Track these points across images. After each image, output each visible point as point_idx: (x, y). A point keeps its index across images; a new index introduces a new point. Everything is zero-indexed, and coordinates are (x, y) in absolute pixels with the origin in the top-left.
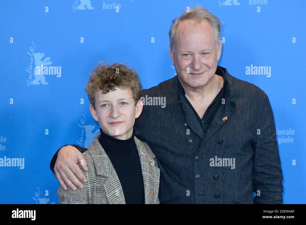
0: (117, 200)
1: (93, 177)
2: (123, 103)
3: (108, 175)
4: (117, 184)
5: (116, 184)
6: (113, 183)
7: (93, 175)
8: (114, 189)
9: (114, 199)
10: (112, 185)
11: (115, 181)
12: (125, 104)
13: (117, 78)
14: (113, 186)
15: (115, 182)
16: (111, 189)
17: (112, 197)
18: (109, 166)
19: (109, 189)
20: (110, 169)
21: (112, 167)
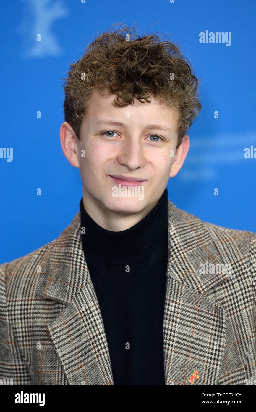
0: (86, 361)
2: (155, 137)
3: (68, 299)
4: (86, 323)
5: (84, 322)
6: (76, 321)
8: (80, 335)
9: (78, 358)
10: (74, 325)
11: (83, 315)
12: (158, 139)
13: (157, 73)
14: (78, 328)
15: (82, 317)
16: (72, 334)
17: (74, 355)
18: (75, 278)
19: (66, 336)
20: (76, 284)
21: (81, 280)
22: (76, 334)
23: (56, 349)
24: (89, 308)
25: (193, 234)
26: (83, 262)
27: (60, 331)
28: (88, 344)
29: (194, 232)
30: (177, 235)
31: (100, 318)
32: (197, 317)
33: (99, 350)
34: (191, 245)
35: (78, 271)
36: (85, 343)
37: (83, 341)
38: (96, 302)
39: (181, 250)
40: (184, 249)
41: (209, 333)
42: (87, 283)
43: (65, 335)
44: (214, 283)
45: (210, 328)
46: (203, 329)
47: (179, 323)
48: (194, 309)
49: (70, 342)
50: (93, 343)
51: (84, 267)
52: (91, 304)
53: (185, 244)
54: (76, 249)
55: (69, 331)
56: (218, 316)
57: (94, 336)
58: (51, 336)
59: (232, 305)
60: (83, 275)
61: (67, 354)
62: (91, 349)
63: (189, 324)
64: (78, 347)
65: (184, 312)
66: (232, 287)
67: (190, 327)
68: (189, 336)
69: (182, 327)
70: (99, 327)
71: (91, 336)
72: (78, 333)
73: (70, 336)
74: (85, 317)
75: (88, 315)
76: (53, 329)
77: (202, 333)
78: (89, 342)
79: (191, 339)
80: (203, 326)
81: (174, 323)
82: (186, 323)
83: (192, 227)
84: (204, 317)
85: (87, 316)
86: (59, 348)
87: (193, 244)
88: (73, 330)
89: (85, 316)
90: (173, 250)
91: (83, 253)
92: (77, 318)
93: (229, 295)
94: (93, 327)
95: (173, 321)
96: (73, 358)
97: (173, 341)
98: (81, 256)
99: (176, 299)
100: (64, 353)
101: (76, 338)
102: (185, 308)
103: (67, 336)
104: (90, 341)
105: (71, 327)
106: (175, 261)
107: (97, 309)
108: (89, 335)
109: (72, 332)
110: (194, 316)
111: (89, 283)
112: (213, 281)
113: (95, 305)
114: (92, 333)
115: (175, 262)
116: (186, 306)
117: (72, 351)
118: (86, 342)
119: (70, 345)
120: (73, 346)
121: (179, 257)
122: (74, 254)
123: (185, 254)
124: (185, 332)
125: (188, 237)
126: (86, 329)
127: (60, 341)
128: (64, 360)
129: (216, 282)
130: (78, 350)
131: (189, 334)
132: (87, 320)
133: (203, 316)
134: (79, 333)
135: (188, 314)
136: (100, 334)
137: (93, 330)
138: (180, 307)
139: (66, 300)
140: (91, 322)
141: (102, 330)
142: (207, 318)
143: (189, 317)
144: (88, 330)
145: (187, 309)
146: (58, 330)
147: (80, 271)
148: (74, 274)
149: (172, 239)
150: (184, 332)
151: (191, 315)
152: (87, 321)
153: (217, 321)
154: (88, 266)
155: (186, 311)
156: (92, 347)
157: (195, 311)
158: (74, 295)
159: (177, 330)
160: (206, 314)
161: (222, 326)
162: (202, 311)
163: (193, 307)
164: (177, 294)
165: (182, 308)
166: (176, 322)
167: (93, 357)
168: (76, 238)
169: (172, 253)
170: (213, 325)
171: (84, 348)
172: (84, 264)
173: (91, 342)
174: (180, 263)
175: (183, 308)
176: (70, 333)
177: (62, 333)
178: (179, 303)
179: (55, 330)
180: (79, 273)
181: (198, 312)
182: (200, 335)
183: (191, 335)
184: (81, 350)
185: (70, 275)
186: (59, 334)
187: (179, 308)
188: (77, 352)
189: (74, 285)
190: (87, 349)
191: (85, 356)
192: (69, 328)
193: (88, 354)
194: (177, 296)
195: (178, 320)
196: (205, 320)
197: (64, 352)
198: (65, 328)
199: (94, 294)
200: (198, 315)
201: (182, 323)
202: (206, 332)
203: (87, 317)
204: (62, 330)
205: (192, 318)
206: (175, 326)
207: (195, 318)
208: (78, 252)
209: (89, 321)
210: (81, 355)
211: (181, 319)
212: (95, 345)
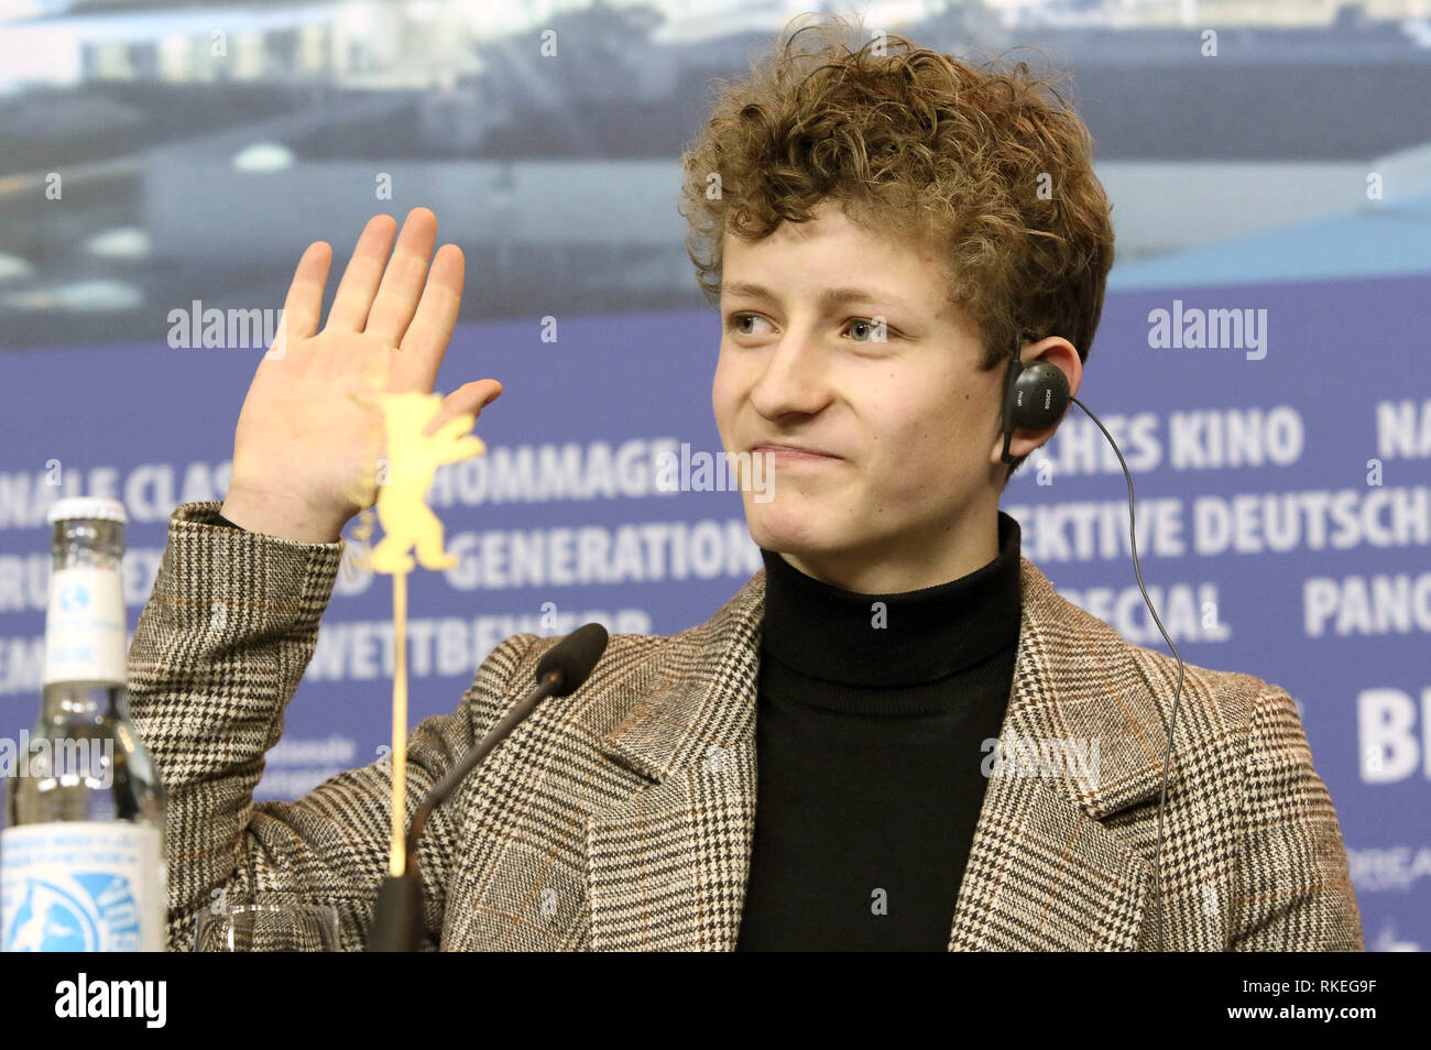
0: (664, 942)
1: (560, 732)
3: (671, 765)
4: (702, 842)
5: (696, 836)
6: (674, 828)
7: (567, 722)
8: (670, 869)
9: (644, 929)
10: (665, 837)
11: (700, 817)
14: (672, 849)
15: (695, 824)
16: (650, 861)
17: (634, 918)
18: (712, 718)
19: (631, 861)
20: (709, 734)
21: (727, 726)
22: (662, 864)
23: (590, 885)
24: (725, 806)
25: (1090, 661)
26: (749, 682)
27: (619, 841)
28: (685, 898)
29: (1094, 657)
30: (1043, 647)
31: (745, 841)
32: (1063, 876)
33: (712, 926)
34: (1079, 688)
35: (726, 700)
36: (677, 893)
37: (672, 888)
38: (751, 798)
39: (1051, 690)
40: (1059, 690)
41: (1090, 931)
42: (741, 740)
43: (628, 858)
44: (1129, 789)
45: (1094, 918)
46: (1075, 914)
47: (1006, 886)
48: (1058, 853)
49: (636, 879)
50: (701, 901)
51: (747, 697)
52: (734, 797)
53: (1062, 680)
54: (740, 647)
55: (644, 850)
56: (1124, 885)
57: (713, 882)
58: (586, 846)
59: (1177, 863)
60: (738, 716)
61: (615, 909)
62: (691, 917)
63: (1035, 892)
64: (651, 901)
65: (1027, 858)
66: (1184, 812)
67: (1038, 901)
68: (1030, 929)
69: (1011, 898)
70: (734, 863)
71: (704, 880)
72: (669, 863)
73: (640, 864)
74: (703, 825)
75: (714, 823)
76: (600, 828)
77: (1070, 925)
78: (693, 896)
79: (1033, 936)
80: (1075, 907)
81: (991, 885)
82: (1026, 888)
83: (1091, 646)
84: (1084, 881)
85: (710, 824)
86: (598, 884)
87: (1085, 687)
88: (657, 851)
89: (705, 821)
90: (1027, 685)
91: (758, 664)
92: (678, 822)
93: (1173, 836)
94: (718, 858)
95: (989, 877)
96: (629, 925)
97: (978, 934)
98: (750, 666)
99: (1010, 817)
100: (607, 902)
101: (655, 874)
102: (1032, 846)
103: (634, 862)
104: (695, 892)
105: (651, 842)
106: (1027, 714)
107: (745, 817)
108: (698, 878)
109: (651, 854)
110: (1054, 872)
111: (746, 742)
112: (1127, 786)
113: (744, 806)
114: (709, 872)
115: (1025, 716)
116: (1037, 842)
117: (634, 905)
118: (683, 892)
119: (633, 888)
120: (641, 895)
121: (1040, 705)
122: (730, 657)
123: (1058, 704)
124: (1020, 913)
125: (1075, 667)
126: (694, 858)
127: (609, 868)
128: (600, 923)
129: (1138, 789)
130: (650, 908)
131: (1029, 923)
132: (707, 834)
133: (1081, 878)
134: (671, 864)
135: (1037, 863)
136: (730, 883)
137: (713, 865)
138: (1018, 840)
139: (663, 769)
140: (717, 845)
141: (739, 876)
142: (1092, 885)
143: (1039, 872)
144: (698, 862)
145: (1036, 849)
146: (614, 834)
147: (730, 704)
148: (712, 706)
149: (1029, 655)
150: (1017, 914)
151: (1047, 868)
152: (705, 838)
153: (1121, 901)
154: (758, 700)
155: (1032, 854)
156: (696, 909)
157: (1061, 859)
158: (693, 760)
159: (996, 904)
160: (1093, 876)
161: (1132, 918)
162: (1081, 865)
163: (1057, 846)
164: (1016, 804)
165: (1021, 843)
166: (997, 882)
167: (689, 939)
168: (750, 620)
169: (1023, 692)
170: (1107, 910)
171: (671, 908)
172: (750, 689)
173: (697, 897)
174: (1039, 721)
175: (1025, 845)
176: (646, 856)
177: (622, 847)
178: (1017, 829)
179: (606, 833)
180: (727, 708)
181: (1067, 865)
182: (1063, 932)
183: (1034, 925)
184: (661, 912)
185: (700, 709)
186: (612, 848)
187: (1012, 844)
188: (646, 913)
189: (703, 734)
190: (679, 913)
191: (666, 930)
192: (647, 840)
193: (676, 926)
194: (1014, 810)
195: (1004, 877)
196: (1086, 890)
197: (610, 900)
198: (634, 838)
199: (750, 776)
200: (1067, 871)
201: (1016, 886)
202: (1082, 927)
203: (711, 827)
204: (626, 840)
205: (1049, 877)
206: (993, 892)
207: (1056, 880)
208: (743, 654)
209: (712, 840)
210: (654, 922)
211: (1012, 874)
212: (706, 907)
